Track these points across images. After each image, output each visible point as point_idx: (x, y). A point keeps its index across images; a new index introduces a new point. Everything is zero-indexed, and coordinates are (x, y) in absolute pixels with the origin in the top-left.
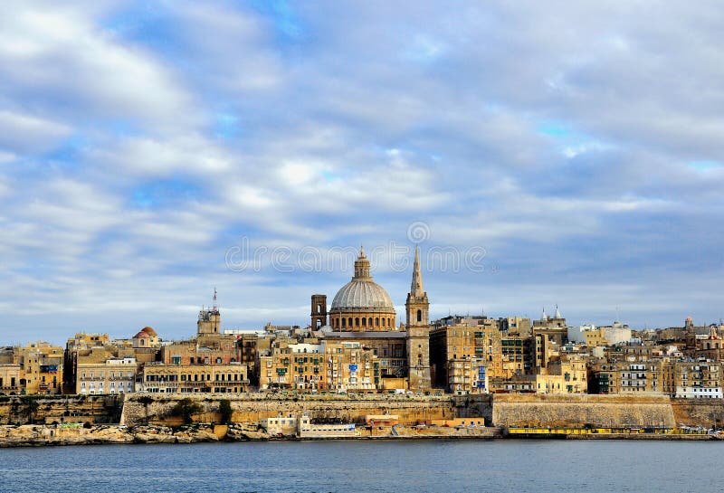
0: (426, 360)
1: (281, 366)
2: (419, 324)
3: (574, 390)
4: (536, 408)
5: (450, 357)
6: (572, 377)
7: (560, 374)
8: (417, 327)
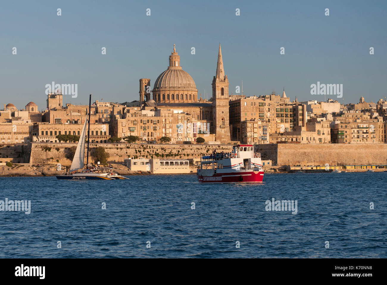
0: (227, 122)
1: (131, 125)
2: (222, 97)
3: (323, 141)
4: (305, 153)
5: (243, 119)
6: (322, 133)
7: (315, 131)
8: (221, 99)
